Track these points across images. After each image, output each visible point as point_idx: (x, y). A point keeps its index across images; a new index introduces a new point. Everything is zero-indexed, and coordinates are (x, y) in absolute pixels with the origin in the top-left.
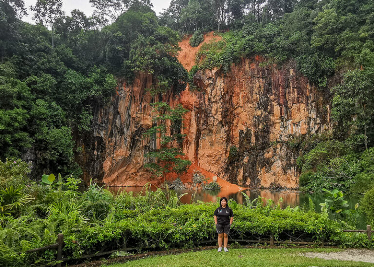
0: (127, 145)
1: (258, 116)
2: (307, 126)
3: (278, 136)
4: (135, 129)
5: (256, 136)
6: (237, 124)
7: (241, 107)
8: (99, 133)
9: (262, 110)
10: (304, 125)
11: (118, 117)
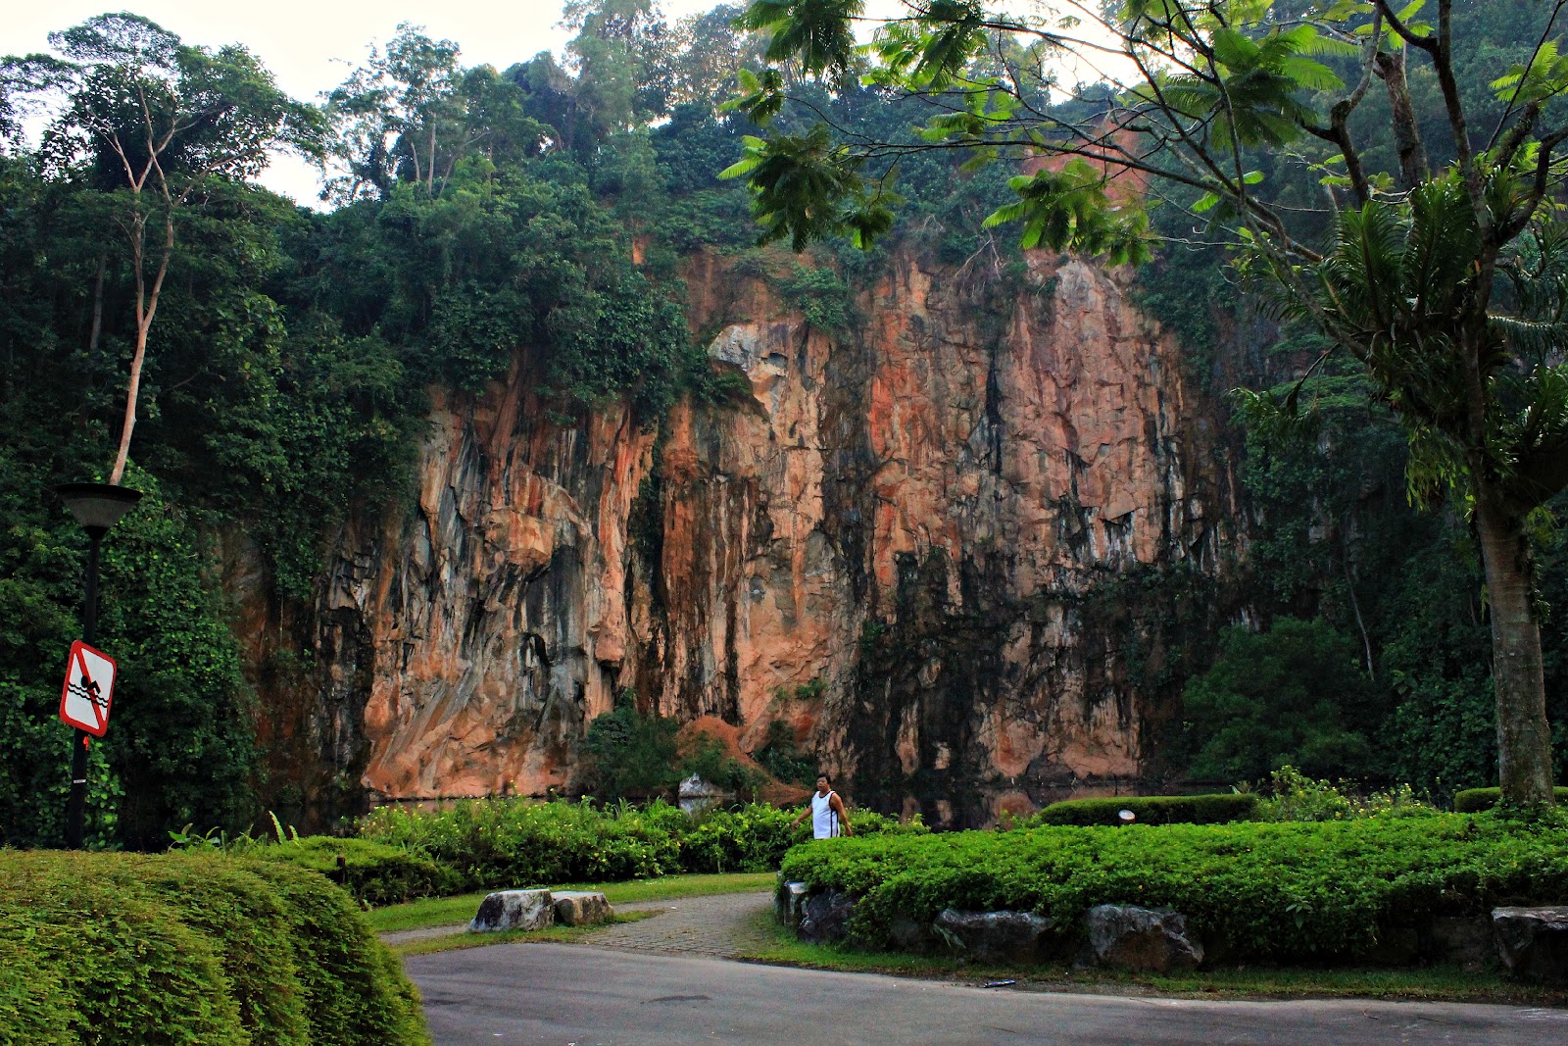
0: (456, 636)
1: (969, 497)
2: (1157, 531)
3: (1049, 575)
4: (487, 572)
5: (965, 577)
6: (889, 530)
7: (900, 462)
8: (350, 595)
9: (985, 472)
10: (1147, 528)
11: (421, 527)
